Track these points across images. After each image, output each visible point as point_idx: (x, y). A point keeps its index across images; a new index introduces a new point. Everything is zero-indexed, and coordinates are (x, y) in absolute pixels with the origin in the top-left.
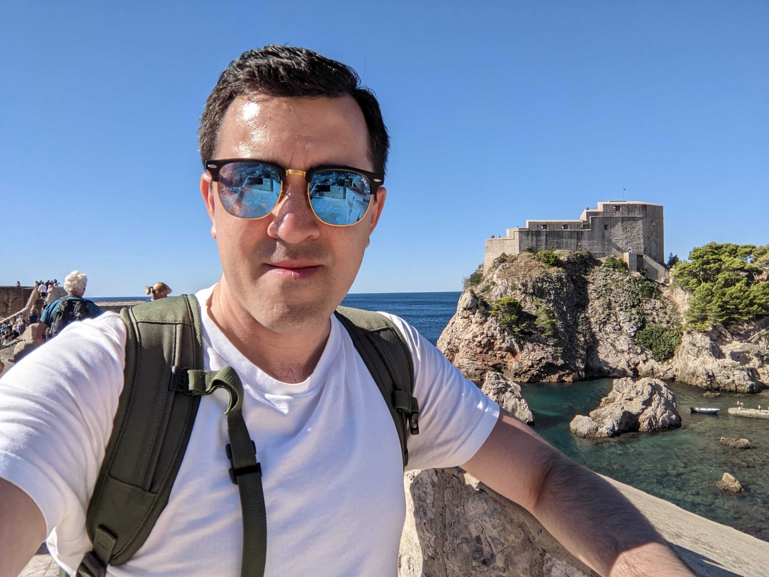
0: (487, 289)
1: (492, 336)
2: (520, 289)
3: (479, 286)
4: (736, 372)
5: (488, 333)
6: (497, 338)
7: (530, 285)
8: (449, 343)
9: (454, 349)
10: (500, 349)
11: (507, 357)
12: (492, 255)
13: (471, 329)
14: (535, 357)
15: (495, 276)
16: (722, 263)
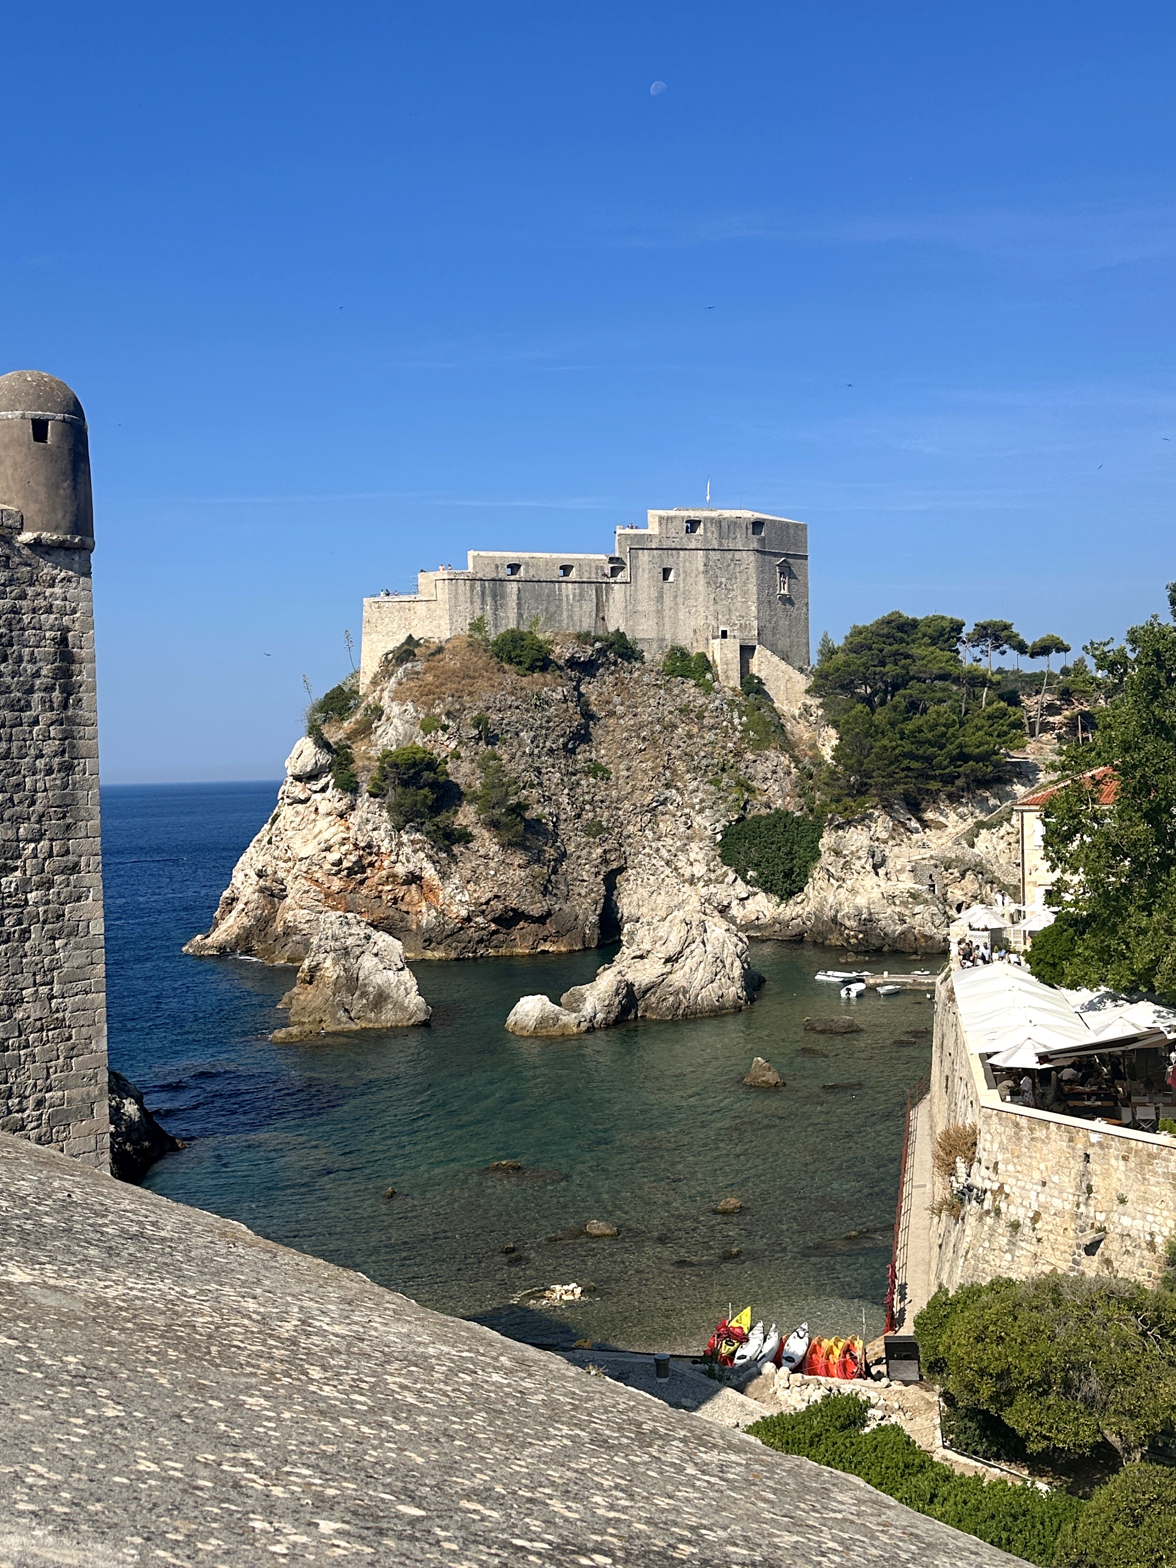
0: (365, 730)
1: (369, 846)
2: (445, 728)
3: (346, 724)
4: (917, 909)
5: (360, 838)
6: (383, 850)
7: (468, 717)
8: (260, 874)
9: (276, 887)
10: (392, 878)
11: (407, 898)
12: (380, 641)
13: (316, 830)
14: (475, 895)
15: (386, 694)
16: (908, 661)
